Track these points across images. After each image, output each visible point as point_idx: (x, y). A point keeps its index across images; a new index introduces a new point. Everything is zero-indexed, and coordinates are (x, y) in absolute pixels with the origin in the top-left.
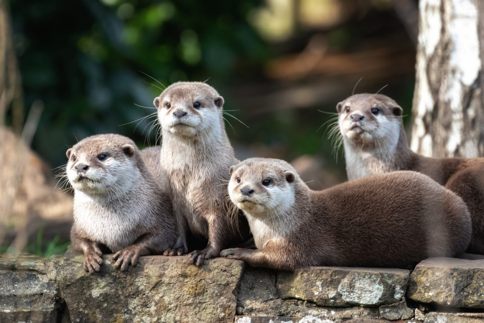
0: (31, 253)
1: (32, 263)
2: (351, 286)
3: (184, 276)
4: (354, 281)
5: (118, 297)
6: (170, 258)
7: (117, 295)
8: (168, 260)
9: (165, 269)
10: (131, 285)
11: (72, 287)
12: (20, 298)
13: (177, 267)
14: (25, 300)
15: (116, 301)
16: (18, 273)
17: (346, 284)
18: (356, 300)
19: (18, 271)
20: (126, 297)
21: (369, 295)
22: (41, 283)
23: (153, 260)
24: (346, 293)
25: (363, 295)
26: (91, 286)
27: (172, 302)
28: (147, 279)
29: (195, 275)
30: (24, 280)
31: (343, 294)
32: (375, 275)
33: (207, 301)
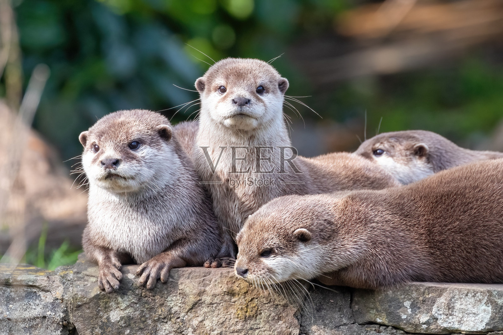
0: (31, 263)
1: (32, 277)
2: (450, 307)
3: (231, 293)
4: (453, 300)
5: (144, 322)
6: (212, 270)
7: (143, 319)
8: (209, 273)
9: (205, 285)
10: (162, 305)
11: (83, 308)
12: (16, 322)
13: (222, 282)
14: (23, 326)
15: (142, 326)
16: (13, 290)
17: (443, 304)
18: (456, 326)
19: (13, 288)
20: (155, 321)
21: (473, 319)
22: (43, 303)
23: (190, 273)
24: (443, 317)
25: (465, 319)
26: (109, 307)
27: (214, 327)
28: (183, 298)
29: (245, 293)
30: (22, 299)
31: (439, 317)
32: (481, 292)
33: (261, 326)
